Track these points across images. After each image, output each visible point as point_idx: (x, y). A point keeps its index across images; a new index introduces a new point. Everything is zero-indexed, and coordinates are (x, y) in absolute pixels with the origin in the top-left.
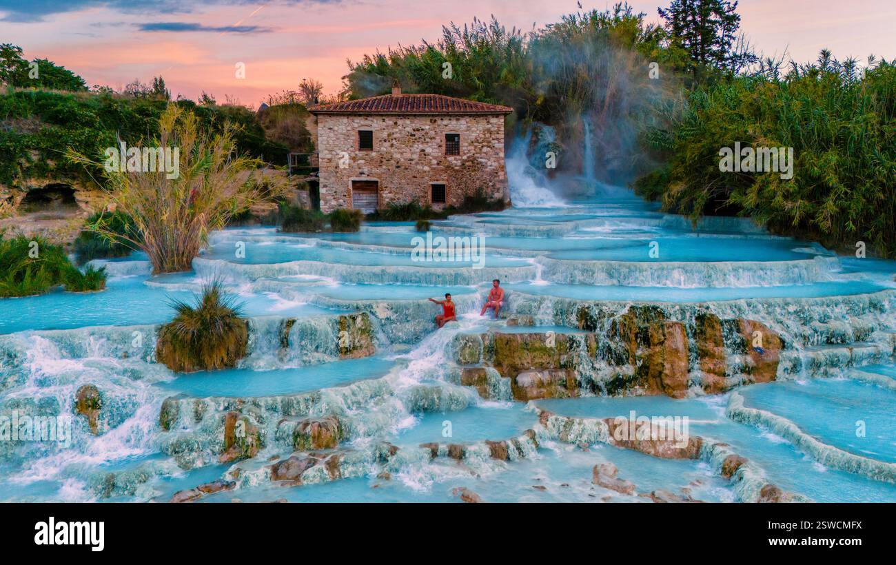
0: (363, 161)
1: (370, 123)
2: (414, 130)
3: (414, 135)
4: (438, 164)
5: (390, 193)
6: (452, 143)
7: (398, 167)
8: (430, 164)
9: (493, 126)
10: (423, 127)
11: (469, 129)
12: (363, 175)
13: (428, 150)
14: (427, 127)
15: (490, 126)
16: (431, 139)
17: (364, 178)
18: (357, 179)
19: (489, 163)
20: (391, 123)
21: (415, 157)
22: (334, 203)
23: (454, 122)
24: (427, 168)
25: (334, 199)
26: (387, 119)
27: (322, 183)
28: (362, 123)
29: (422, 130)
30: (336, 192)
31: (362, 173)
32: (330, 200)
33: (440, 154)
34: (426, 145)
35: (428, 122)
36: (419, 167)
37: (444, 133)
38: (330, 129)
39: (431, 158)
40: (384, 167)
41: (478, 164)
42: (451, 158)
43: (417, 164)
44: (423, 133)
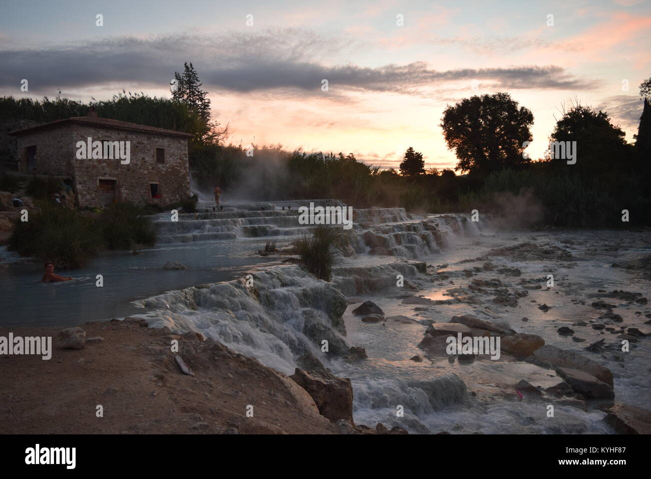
0: (105, 164)
1: (110, 135)
2: (138, 143)
3: (138, 147)
4: (152, 169)
5: (126, 189)
6: (160, 154)
7: (128, 170)
8: (147, 169)
9: (182, 146)
10: (143, 141)
11: (169, 146)
12: (107, 175)
13: (147, 159)
14: (146, 142)
15: (180, 145)
16: (148, 150)
17: (107, 178)
18: (103, 178)
19: (181, 170)
20: (123, 136)
21: (139, 163)
22: (88, 197)
23: (161, 140)
24: (146, 172)
25: (88, 193)
26: (121, 133)
27: (78, 180)
28: (105, 134)
29: (143, 143)
30: (89, 188)
31: (105, 174)
32: (85, 195)
33: (153, 162)
34: (145, 155)
35: (146, 138)
36: (142, 171)
37: (156, 147)
38: (82, 136)
39: (148, 164)
40: (119, 169)
41: (175, 170)
42: (160, 166)
43: (140, 168)
44: (143, 146)
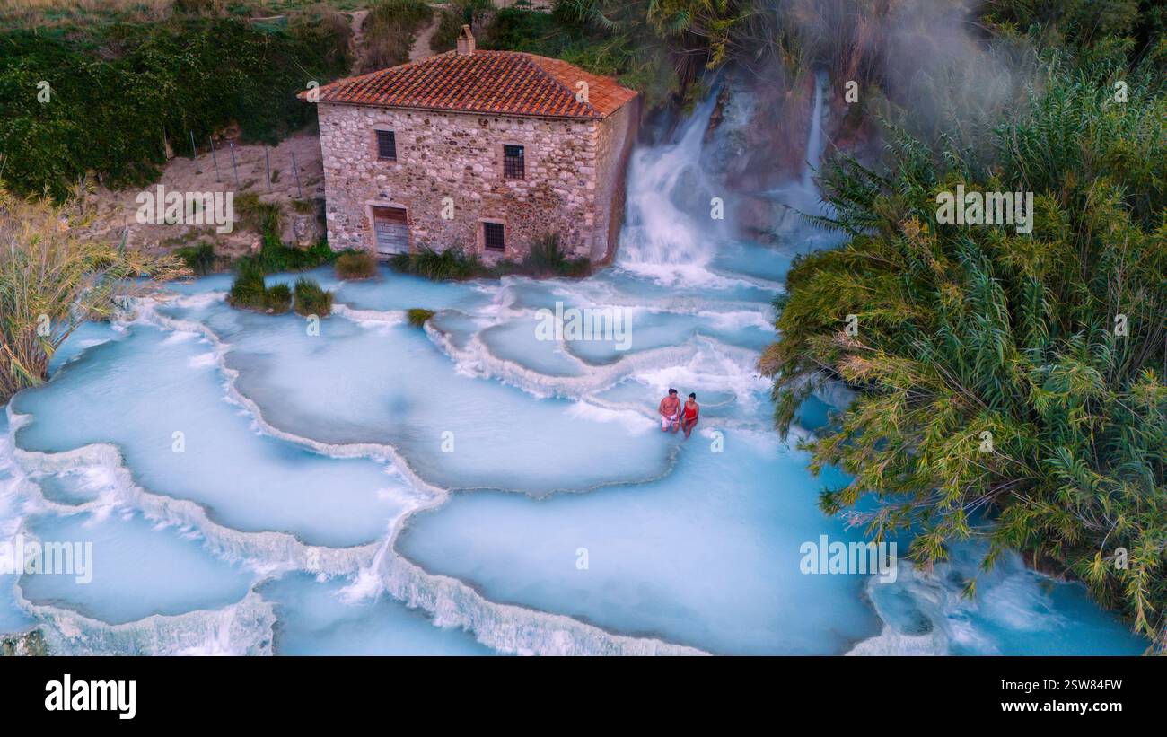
0: (383, 177)
1: (391, 119)
2: (455, 135)
3: (455, 143)
4: (493, 191)
5: (423, 229)
6: (514, 158)
7: (434, 190)
8: (480, 189)
9: (576, 138)
10: (468, 131)
11: (538, 139)
12: (385, 198)
13: (478, 168)
14: (474, 132)
15: (571, 136)
16: (481, 150)
17: (385, 203)
18: (377, 203)
19: (570, 197)
20: (420, 121)
21: (458, 176)
22: (345, 236)
23: (515, 126)
24: (476, 196)
25: (346, 230)
26: (413, 115)
27: (330, 204)
28: (379, 118)
29: (467, 135)
30: (347, 220)
31: (383, 195)
32: (341, 231)
33: (495, 176)
34: (473, 160)
35: (476, 124)
36: (465, 193)
37: (500, 143)
38: (335, 124)
39: (482, 180)
40: (414, 188)
41: (553, 196)
42: (512, 184)
43: (461, 187)
44: (468, 140)
